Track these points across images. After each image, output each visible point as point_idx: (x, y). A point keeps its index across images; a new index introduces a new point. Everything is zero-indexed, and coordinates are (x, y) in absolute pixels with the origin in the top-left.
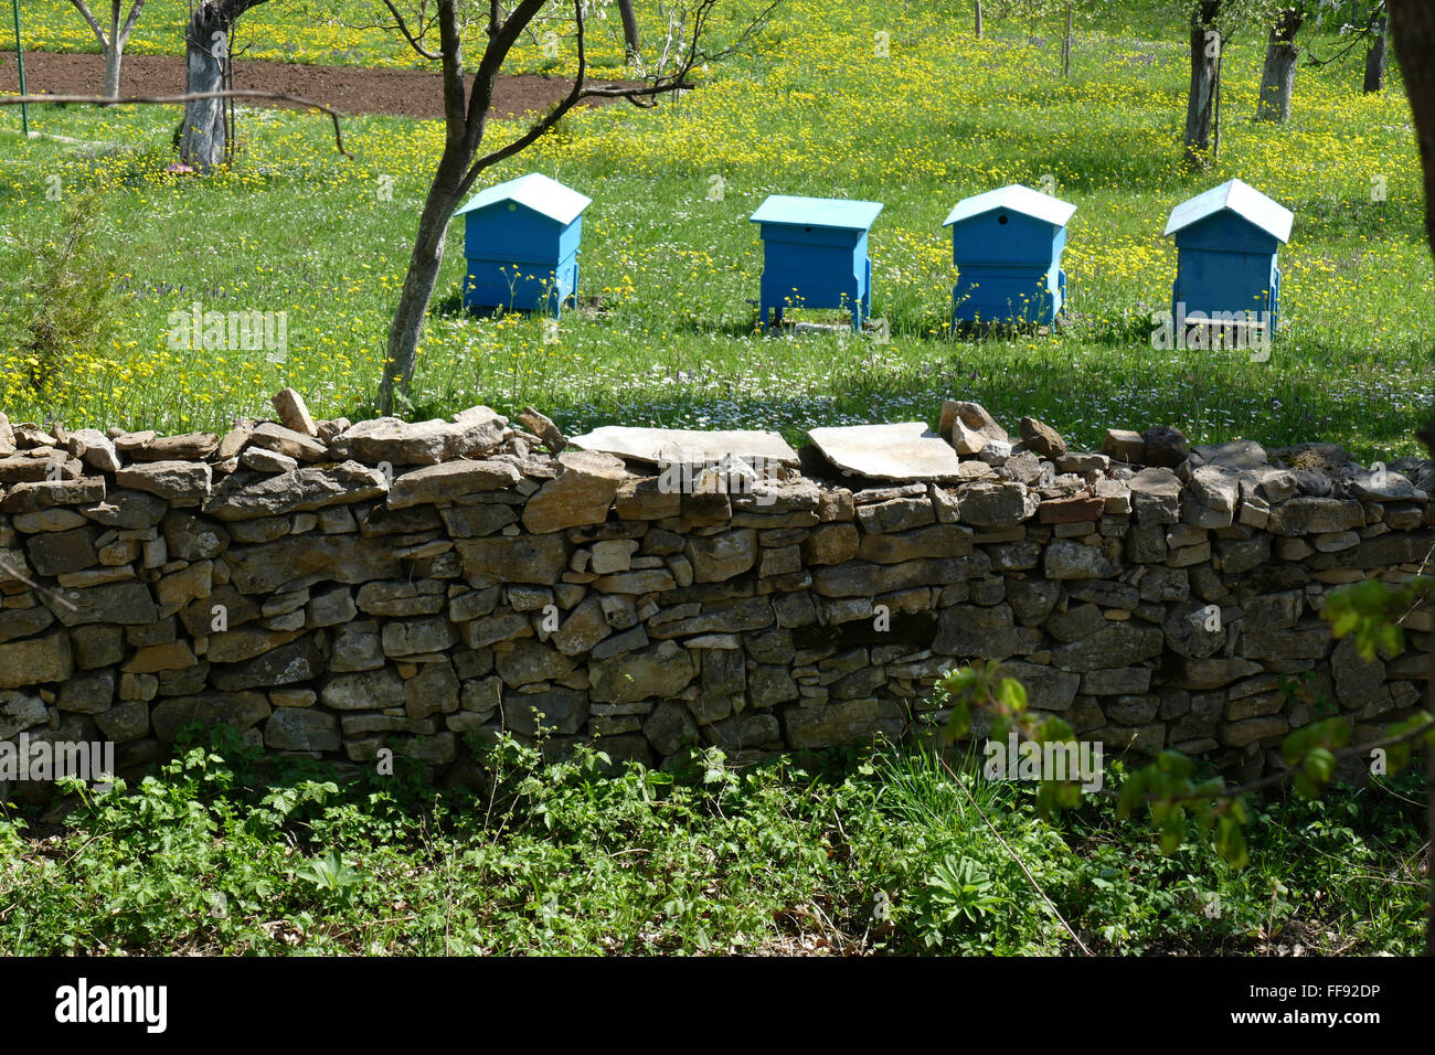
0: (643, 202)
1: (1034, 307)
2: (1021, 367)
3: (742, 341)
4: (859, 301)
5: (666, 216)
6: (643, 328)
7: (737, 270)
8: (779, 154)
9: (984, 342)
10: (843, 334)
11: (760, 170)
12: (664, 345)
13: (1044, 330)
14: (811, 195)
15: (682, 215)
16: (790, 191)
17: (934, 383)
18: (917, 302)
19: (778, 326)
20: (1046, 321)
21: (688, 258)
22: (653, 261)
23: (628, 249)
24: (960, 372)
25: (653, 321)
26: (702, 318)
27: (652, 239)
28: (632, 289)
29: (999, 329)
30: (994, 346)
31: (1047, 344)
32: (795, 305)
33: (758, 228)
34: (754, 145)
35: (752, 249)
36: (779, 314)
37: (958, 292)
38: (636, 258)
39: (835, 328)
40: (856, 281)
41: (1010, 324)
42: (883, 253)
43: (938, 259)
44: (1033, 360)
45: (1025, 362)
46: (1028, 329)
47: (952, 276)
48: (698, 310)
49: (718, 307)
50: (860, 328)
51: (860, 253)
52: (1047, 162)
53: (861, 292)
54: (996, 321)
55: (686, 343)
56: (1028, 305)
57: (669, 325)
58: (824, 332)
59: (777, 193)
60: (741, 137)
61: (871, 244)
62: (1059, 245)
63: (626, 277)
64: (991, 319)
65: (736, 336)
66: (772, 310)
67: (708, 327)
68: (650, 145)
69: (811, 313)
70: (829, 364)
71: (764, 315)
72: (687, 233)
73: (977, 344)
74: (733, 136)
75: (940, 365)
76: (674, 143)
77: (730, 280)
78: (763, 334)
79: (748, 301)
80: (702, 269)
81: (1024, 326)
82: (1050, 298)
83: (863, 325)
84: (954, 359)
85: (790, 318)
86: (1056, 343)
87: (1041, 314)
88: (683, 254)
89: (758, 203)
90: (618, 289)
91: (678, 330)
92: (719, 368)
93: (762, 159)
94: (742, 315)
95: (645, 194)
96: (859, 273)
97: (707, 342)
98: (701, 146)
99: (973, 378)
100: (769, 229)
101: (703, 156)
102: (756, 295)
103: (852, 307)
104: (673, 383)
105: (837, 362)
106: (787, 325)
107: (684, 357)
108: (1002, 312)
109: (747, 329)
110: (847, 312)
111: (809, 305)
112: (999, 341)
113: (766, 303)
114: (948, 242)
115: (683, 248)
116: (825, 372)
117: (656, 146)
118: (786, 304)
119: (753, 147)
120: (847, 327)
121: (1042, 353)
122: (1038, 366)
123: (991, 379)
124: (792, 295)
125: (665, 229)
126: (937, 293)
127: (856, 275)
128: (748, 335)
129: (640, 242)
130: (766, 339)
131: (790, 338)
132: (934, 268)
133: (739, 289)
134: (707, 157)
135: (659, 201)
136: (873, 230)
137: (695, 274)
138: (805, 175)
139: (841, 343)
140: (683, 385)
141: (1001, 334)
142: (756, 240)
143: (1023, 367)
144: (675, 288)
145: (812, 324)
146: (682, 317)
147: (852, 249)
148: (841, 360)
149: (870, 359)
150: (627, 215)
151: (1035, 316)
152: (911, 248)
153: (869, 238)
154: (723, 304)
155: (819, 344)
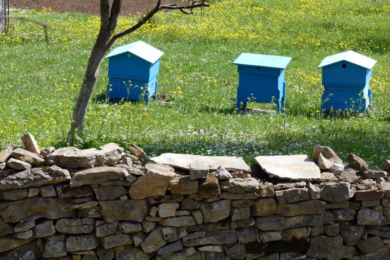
0: (187, 54)
1: (357, 105)
2: (351, 131)
3: (228, 117)
4: (280, 100)
5: (197, 60)
6: (185, 109)
7: (227, 85)
8: (247, 34)
9: (335, 119)
10: (273, 114)
11: (239, 41)
12: (194, 117)
13: (361, 115)
14: (261, 53)
15: (204, 60)
16: (252, 51)
17: (312, 137)
18: (306, 101)
19: (244, 110)
20: (362, 111)
21: (206, 79)
22: (191, 80)
23: (180, 75)
24: (323, 133)
25: (190, 106)
26: (211, 106)
27: (190, 70)
28: (181, 92)
29: (341, 114)
30: (338, 121)
31: (362, 120)
32: (252, 101)
33: (237, 67)
34: (236, 30)
35: (234, 76)
36: (245, 105)
37: (323, 97)
38: (183, 78)
39: (269, 111)
40: (279, 91)
41: (346, 112)
42: (292, 79)
43: (315, 82)
44: (356, 128)
45: (352, 128)
46: (354, 114)
47: (321, 89)
48: (209, 102)
49: (218, 101)
50: (280, 112)
51: (281, 79)
52: (365, 41)
53: (281, 96)
54: (340, 110)
55: (203, 116)
56: (354, 104)
57: (196, 108)
58: (264, 113)
59: (246, 52)
60: (230, 26)
61: (286, 75)
62: (369, 77)
63: (179, 87)
64: (338, 109)
65: (226, 114)
66: (242, 103)
67: (214, 110)
68: (190, 29)
69: (259, 105)
70: (266, 128)
71: (238, 105)
72: (206, 68)
73: (331, 120)
74: (227, 26)
75: (314, 129)
76: (201, 28)
77: (224, 89)
78: (237, 114)
79: (232, 99)
80: (212, 85)
81: (352, 113)
82: (364, 101)
83: (281, 111)
84: (321, 126)
85: (249, 106)
86: (366, 121)
87: (360, 108)
88: (204, 77)
89: (237, 55)
90: (175, 92)
91: (200, 111)
92: (218, 128)
93: (239, 37)
94: (229, 105)
95: (188, 50)
96: (280, 88)
97: (213, 117)
98: (213, 30)
99: (329, 135)
100: (241, 68)
101: (214, 34)
102: (235, 96)
103: (277, 102)
104: (197, 134)
105: (269, 127)
106: (248, 110)
107: (202, 123)
108: (343, 107)
109: (230, 111)
110: (275, 105)
111: (258, 101)
112: (341, 119)
113: (239, 99)
114: (320, 75)
115: (204, 75)
116: (264, 131)
117: (194, 30)
118: (248, 100)
119: (236, 31)
120: (274, 111)
121: (360, 125)
122: (358, 131)
123: (336, 136)
124: (250, 97)
125: (196, 66)
126: (315, 97)
127: (279, 88)
128: (231, 114)
129: (185, 71)
130: (239, 115)
131: (249, 115)
132: (313, 86)
133: (228, 93)
134: (216, 35)
135: (194, 53)
136: (287, 68)
137: (208, 86)
138: (258, 44)
139: (271, 118)
140: (202, 135)
141: (342, 116)
142: (236, 72)
144: (200, 92)
145: (259, 109)
146: (202, 105)
147: (278, 77)
148: (271, 126)
149: (284, 126)
150: (180, 59)
151: (357, 109)
152: (303, 77)
153: (286, 72)
154: (220, 100)
155: (262, 118)
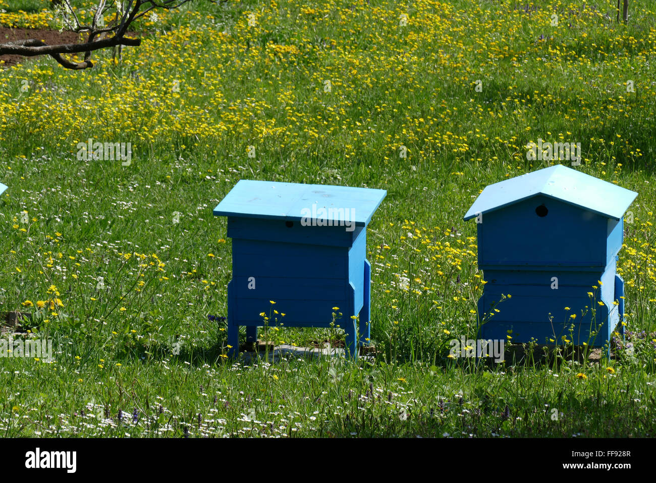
0: (75, 188)
1: (583, 324)
2: (567, 404)
3: (204, 371)
4: (356, 317)
5: (104, 206)
6: (74, 353)
7: (197, 277)
8: (251, 125)
9: (518, 370)
10: (335, 360)
11: (227, 146)
12: (102, 376)
13: (596, 354)
14: (294, 179)
15: (126, 205)
16: (267, 174)
17: (453, 424)
18: (430, 317)
19: (251, 350)
20: (599, 342)
21: (134, 261)
22: (88, 265)
23: (55, 250)
24: (487, 410)
25: (88, 344)
26: (150, 340)
27: (86, 238)
28: (60, 303)
29: (538, 353)
30: (531, 375)
31: (600, 371)
32: (272, 323)
33: (224, 221)
34: (219, 112)
35: (217, 249)
36: (252, 332)
37: (484, 305)
38: (64, 261)
39: (325, 352)
40: (351, 291)
41: (552, 346)
42: (388, 254)
43: (458, 261)
44: (581, 394)
45: (572, 395)
46: (577, 353)
47: (475, 282)
48: (146, 330)
49: (172, 326)
50: (357, 352)
51: (357, 255)
52: (601, 134)
53: (358, 305)
54: (533, 342)
55: (129, 373)
56: (575, 321)
57: (108, 349)
58: (311, 357)
59: (248, 177)
60: (201, 102)
61: (371, 241)
62: (614, 243)
63: (53, 287)
64: (527, 340)
65: (196, 364)
66: (243, 329)
67: (161, 352)
68: (83, 113)
69: (294, 333)
70: (316, 400)
71: (232, 335)
72: (132, 229)
73: (509, 373)
74: (191, 102)
75: (461, 401)
76: (115, 110)
77: (188, 289)
78: (231, 361)
79: (212, 318)
80: (152, 276)
81: (570, 348)
82: (604, 312)
83: (362, 348)
84: (479, 393)
85: (264, 339)
86: (612, 371)
87: (592, 333)
88: (127, 256)
89: (225, 188)
90: (42, 303)
91: (120, 356)
92: (173, 406)
93: (228, 132)
94: (205, 336)
95: (76, 177)
96: (355, 281)
97: (157, 372)
98: (150, 114)
99: (504, 418)
100: (237, 222)
101: (153, 127)
102: (222, 309)
103: (347, 324)
104: (113, 425)
105: (327, 397)
106: (262, 349)
107: (127, 391)
108: (543, 331)
109: (210, 355)
110: (340, 331)
111: (289, 323)
112: (539, 368)
113: (235, 318)
114: (472, 239)
115: (126, 249)
116: (311, 410)
117: (92, 115)
118: (261, 321)
119: (218, 115)
120: (340, 351)
121: (594, 384)
122: (588, 402)
123: (526, 419)
124: (268, 310)
125: (103, 223)
126: (457, 305)
127: (351, 283)
128: (211, 363)
129: (70, 241)
130: (235, 367)
131: (266, 365)
132: (453, 273)
133: (200, 302)
134: (158, 129)
135: (96, 186)
136: (374, 222)
137: (142, 283)
138: (285, 153)
139: (332, 372)
140: (127, 427)
141: (541, 359)
142: (222, 238)
143: (568, 403)
144: (117, 302)
145: (294, 347)
146: (126, 338)
147: (348, 251)
148: (332, 395)
149: (369, 393)
150: (55, 205)
151: (585, 337)
152: (423, 248)
153: (369, 235)
154: (179, 322)
155: (305, 374)
